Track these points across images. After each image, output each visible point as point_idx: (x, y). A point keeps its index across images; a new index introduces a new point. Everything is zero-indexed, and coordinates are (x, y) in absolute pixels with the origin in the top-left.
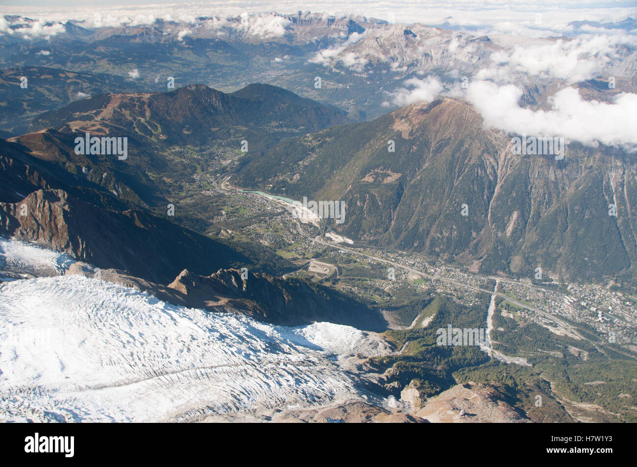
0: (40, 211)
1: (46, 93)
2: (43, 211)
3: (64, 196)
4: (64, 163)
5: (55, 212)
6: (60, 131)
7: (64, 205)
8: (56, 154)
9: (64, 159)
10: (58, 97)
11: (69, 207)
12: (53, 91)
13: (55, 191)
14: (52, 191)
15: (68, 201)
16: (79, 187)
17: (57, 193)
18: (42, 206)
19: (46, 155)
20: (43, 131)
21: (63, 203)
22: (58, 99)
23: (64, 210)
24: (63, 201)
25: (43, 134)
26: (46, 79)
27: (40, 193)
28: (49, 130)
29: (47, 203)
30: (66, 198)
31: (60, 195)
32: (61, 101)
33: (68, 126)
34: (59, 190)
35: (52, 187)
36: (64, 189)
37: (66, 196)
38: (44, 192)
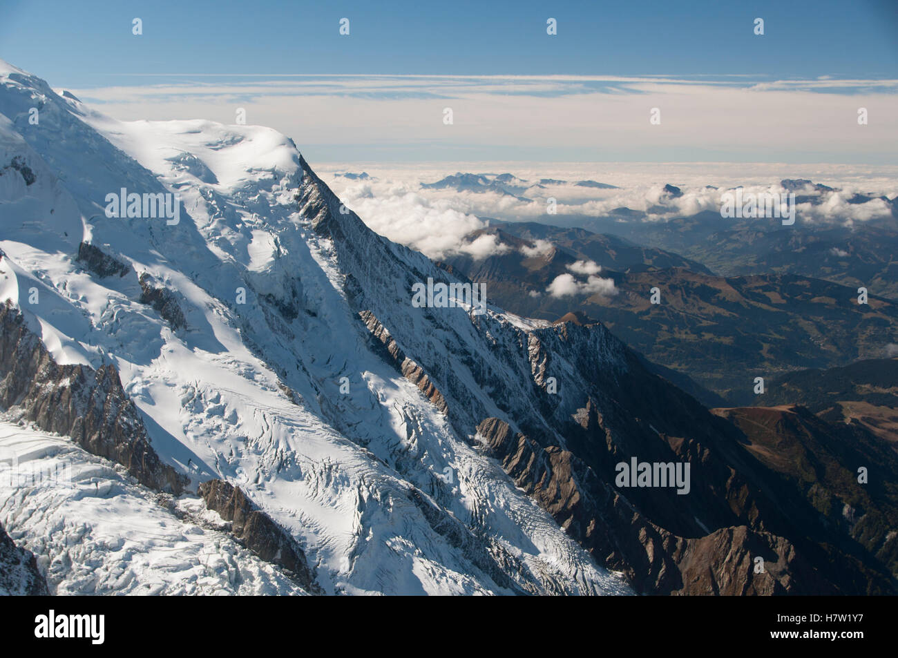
0: (728, 570)
1: (814, 333)
2: (735, 571)
3: (787, 554)
4: (808, 485)
5: (758, 583)
6: (818, 414)
7: (782, 573)
8: (798, 461)
9: (811, 477)
10: (835, 344)
11: (790, 582)
12: (829, 331)
13: (771, 537)
14: (766, 536)
15: (793, 568)
16: (824, 545)
17: (775, 543)
18: (735, 560)
19: (776, 457)
20: (784, 408)
21: (779, 569)
22: (833, 349)
23: (778, 583)
24: (781, 565)
25: (783, 413)
26: (821, 305)
27: (740, 532)
28: (797, 409)
29: (746, 558)
30: (790, 558)
31: (780, 550)
32: (839, 354)
33: (841, 408)
34: (780, 538)
35: (766, 529)
36: (793, 539)
37: (792, 555)
38: (749, 533)
